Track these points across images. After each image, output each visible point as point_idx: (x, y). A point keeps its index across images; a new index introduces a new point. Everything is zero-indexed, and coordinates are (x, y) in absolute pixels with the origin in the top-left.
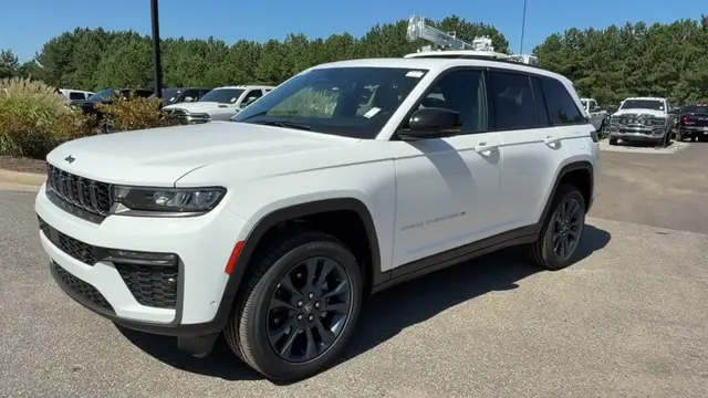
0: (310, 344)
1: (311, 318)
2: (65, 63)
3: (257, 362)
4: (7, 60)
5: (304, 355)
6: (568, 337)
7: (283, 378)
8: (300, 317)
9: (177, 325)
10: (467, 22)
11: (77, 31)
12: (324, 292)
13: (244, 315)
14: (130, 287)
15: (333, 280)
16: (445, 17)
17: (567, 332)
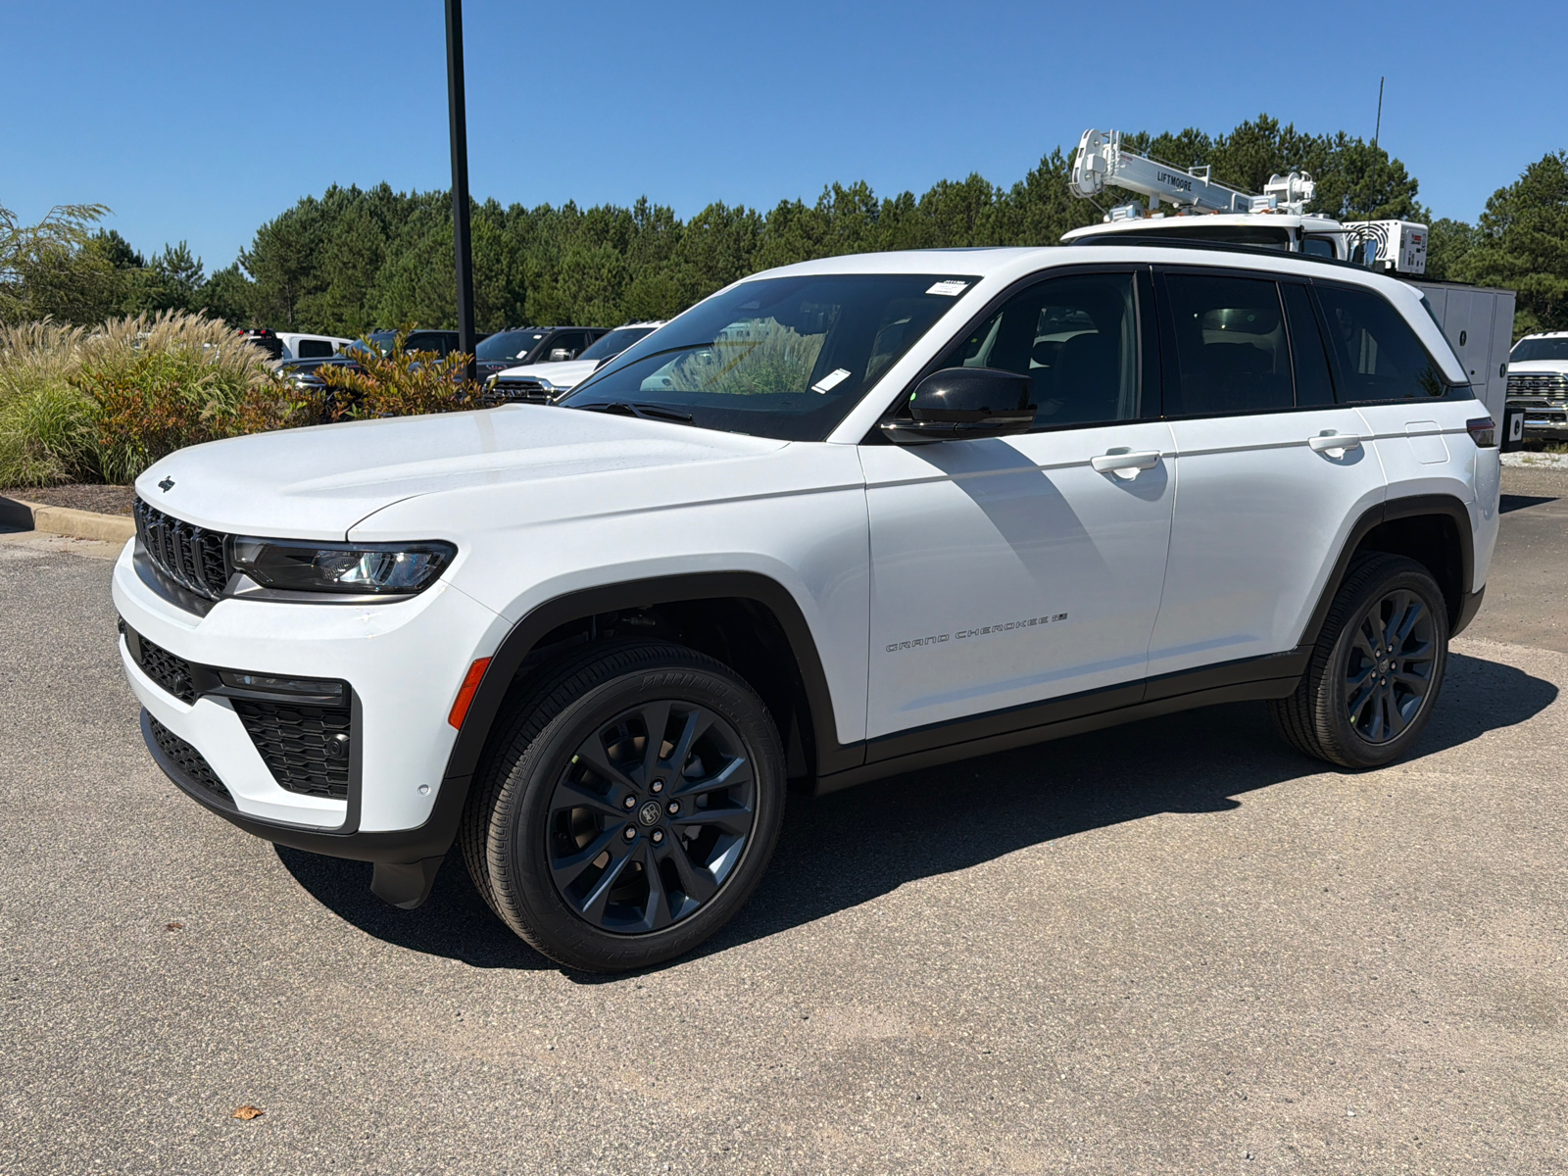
0: (655, 897)
1: (658, 837)
2: (305, 271)
3: (525, 925)
4: (176, 269)
5: (638, 918)
6: (1316, 927)
7: (592, 968)
8: (631, 833)
9: (350, 834)
10: (1299, 131)
11: (331, 195)
12: (692, 780)
13: (495, 818)
14: (263, 751)
15: (712, 755)
16: (1239, 123)
17: (1315, 916)
